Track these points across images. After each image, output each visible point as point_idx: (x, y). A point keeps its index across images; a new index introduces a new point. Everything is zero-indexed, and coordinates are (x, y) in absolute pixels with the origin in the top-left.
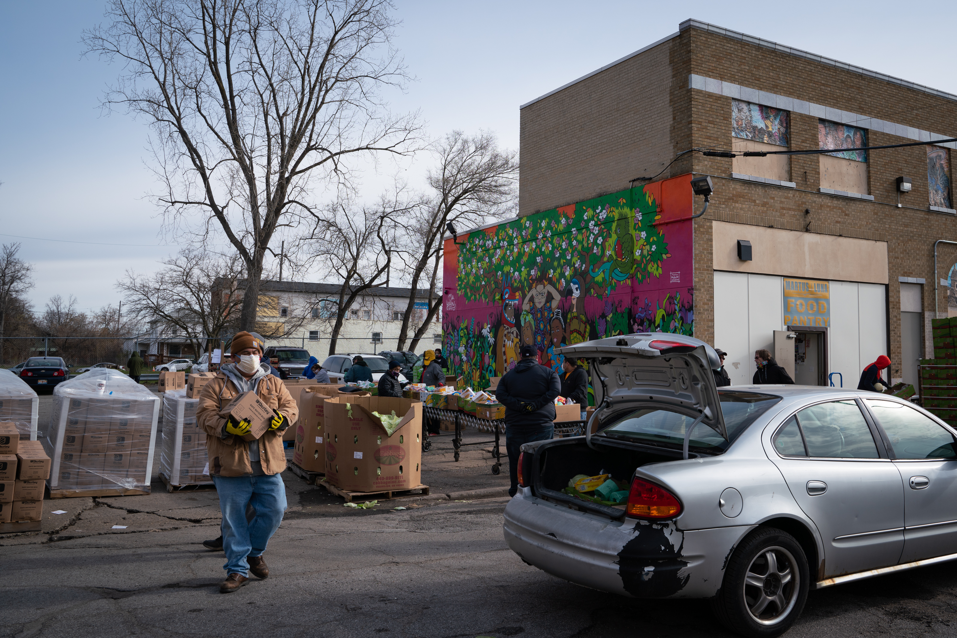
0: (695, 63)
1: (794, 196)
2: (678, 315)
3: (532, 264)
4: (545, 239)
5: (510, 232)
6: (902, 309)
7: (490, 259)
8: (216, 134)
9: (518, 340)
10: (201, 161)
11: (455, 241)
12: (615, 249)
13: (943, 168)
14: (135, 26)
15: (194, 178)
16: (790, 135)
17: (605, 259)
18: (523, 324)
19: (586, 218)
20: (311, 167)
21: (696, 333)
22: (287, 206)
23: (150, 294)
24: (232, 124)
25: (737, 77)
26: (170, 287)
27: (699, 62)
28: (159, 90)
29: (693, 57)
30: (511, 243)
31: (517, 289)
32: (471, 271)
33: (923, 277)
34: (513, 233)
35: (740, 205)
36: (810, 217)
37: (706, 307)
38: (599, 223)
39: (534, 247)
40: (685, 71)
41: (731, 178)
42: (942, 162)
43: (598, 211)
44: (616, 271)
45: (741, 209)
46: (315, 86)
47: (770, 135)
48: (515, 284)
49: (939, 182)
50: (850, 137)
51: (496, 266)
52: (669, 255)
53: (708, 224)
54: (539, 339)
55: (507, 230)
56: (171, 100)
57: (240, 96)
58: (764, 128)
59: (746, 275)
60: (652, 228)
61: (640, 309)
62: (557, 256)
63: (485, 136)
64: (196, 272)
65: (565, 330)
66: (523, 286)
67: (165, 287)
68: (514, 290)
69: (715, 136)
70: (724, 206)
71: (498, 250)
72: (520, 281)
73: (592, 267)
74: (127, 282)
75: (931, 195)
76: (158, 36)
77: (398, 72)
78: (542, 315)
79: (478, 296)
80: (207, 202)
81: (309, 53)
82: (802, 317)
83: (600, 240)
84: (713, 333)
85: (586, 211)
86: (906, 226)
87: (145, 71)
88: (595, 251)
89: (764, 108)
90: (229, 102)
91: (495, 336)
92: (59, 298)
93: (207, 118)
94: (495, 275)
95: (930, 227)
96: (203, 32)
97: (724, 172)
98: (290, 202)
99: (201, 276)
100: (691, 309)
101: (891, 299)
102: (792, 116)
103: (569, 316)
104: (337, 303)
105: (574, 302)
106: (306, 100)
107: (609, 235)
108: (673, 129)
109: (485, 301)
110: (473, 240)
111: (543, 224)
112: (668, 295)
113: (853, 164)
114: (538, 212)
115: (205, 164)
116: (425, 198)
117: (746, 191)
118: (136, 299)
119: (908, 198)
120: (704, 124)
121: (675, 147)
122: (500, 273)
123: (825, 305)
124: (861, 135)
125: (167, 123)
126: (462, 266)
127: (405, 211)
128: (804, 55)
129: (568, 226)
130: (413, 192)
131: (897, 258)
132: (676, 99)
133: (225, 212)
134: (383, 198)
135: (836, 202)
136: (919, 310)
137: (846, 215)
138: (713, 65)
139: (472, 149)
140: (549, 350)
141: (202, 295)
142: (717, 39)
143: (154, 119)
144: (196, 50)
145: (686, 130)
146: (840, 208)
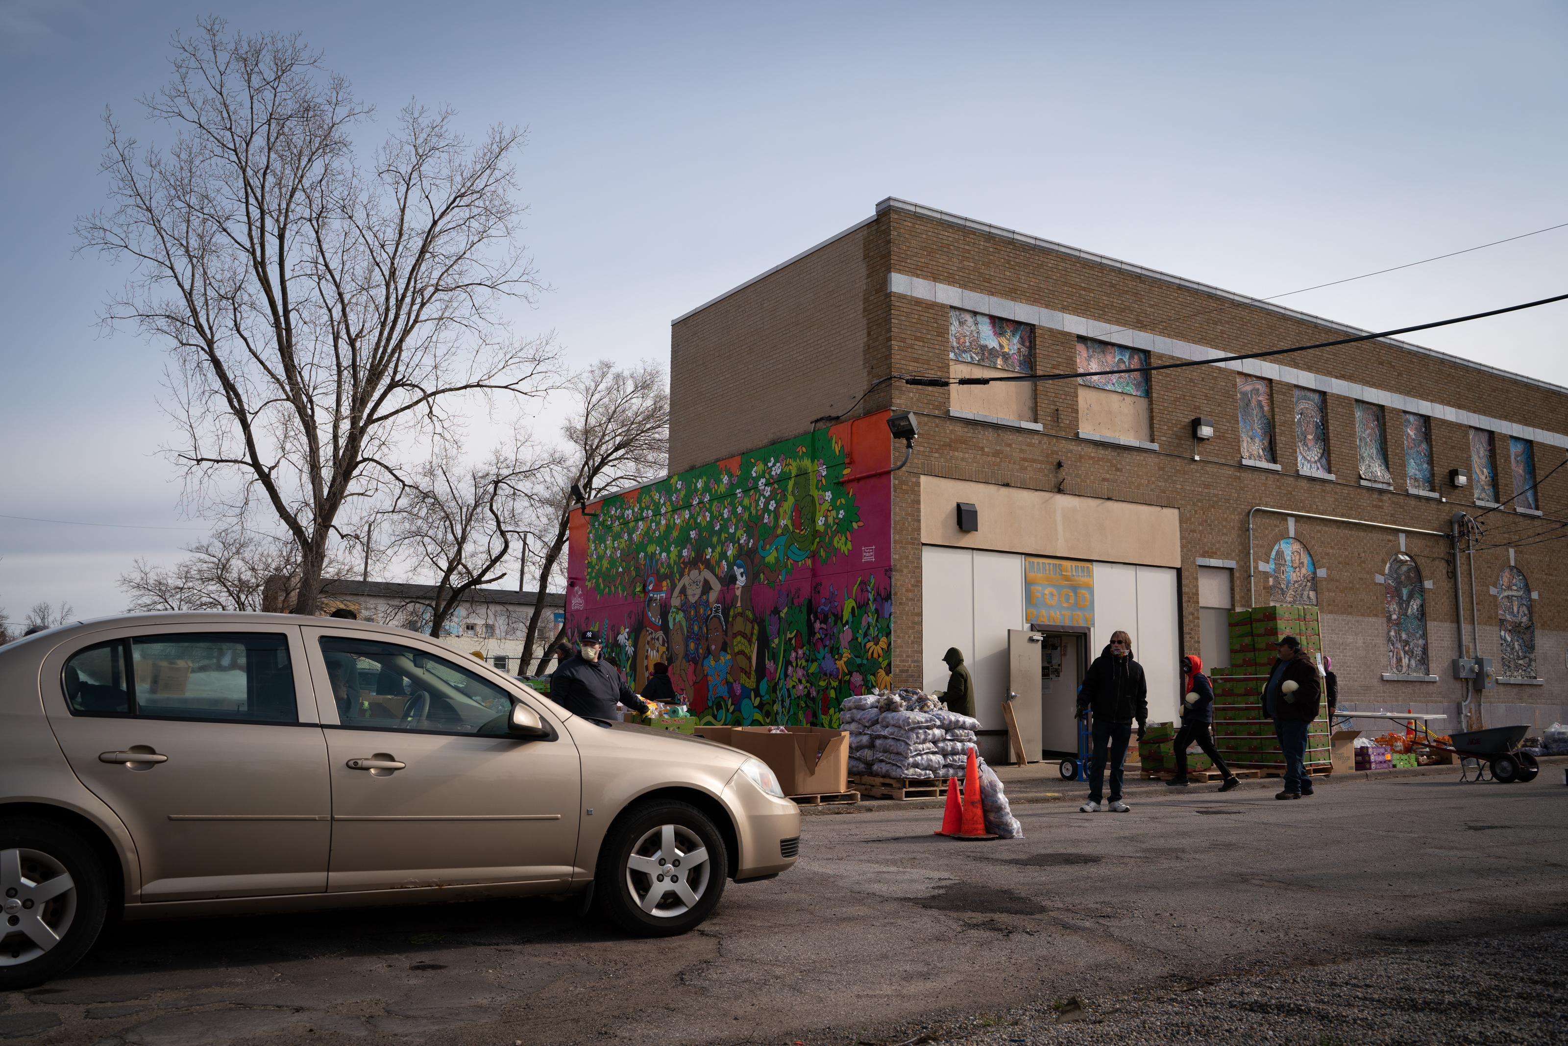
0: (896, 258)
1: (1040, 442)
2: (872, 607)
3: (684, 541)
4: (701, 505)
5: (657, 497)
6: (1202, 603)
7: (630, 535)
8: (262, 363)
9: (664, 649)
10: (240, 401)
11: (583, 511)
12: (791, 518)
13: (1261, 407)
14: (150, 211)
15: (229, 425)
16: (1035, 357)
17: (779, 531)
18: (671, 626)
19: (754, 475)
20: (397, 412)
21: (895, 631)
22: (361, 466)
23: (168, 595)
24: (286, 350)
25: (957, 277)
26: (198, 585)
27: (903, 256)
28: (183, 302)
29: (894, 249)
30: (657, 513)
31: (665, 577)
32: (605, 552)
33: (1232, 559)
34: (660, 498)
35: (961, 455)
36: (1063, 473)
37: (910, 595)
38: (772, 481)
39: (687, 517)
40: (883, 269)
41: (947, 417)
42: (1260, 399)
43: (770, 465)
44: (793, 548)
45: (963, 459)
46: (404, 296)
47: (1006, 357)
48: (662, 570)
49: (1256, 426)
50: (1124, 362)
51: (637, 545)
52: (861, 524)
53: (914, 480)
54: (692, 646)
55: (652, 493)
56: (200, 315)
57: (298, 311)
58: (998, 348)
59: (970, 551)
60: (840, 485)
61: (823, 600)
62: (717, 528)
63: (649, 370)
64: (236, 564)
65: (726, 632)
66: (672, 573)
67: (190, 584)
68: (660, 578)
69: (925, 357)
70: (937, 455)
71: (640, 523)
72: (669, 565)
73: (761, 543)
74: (137, 577)
75: (1245, 444)
76: (184, 226)
77: (524, 278)
78: (697, 612)
79: (613, 588)
80: (248, 459)
81: (396, 251)
82: (1053, 613)
83: (772, 505)
84: (921, 632)
85: (754, 465)
86: (1207, 486)
87: (165, 274)
88: (766, 521)
89: (997, 321)
90: (282, 319)
91: (635, 645)
92: (47, 607)
93: (250, 340)
94: (636, 558)
95: (1242, 489)
96: (245, 219)
97: (938, 408)
98: (364, 460)
99: (243, 569)
100: (888, 597)
101: (1185, 589)
102: (1038, 332)
103: (732, 613)
104: (431, 606)
105: (738, 593)
106: (391, 316)
107: (784, 498)
108: (868, 348)
109: (623, 594)
110: (607, 510)
111: (700, 485)
112: (859, 579)
113: (1128, 399)
114: (693, 468)
115: (246, 407)
116: (557, 455)
117: (969, 435)
118: (148, 602)
119: (1209, 447)
120: (909, 342)
121: (869, 373)
122: (642, 555)
123: (1087, 596)
124: (1140, 359)
125: (194, 348)
126: (593, 547)
127: (529, 473)
128: (1056, 248)
129: (732, 486)
130: (540, 447)
131: (1194, 531)
132: (871, 307)
133: (273, 475)
134: (497, 453)
135: (1102, 452)
136: (1226, 605)
137: (1117, 470)
138: (923, 260)
139: (630, 387)
140: (705, 661)
141: (243, 597)
142: (929, 225)
143: (175, 343)
144: (237, 245)
145: (884, 350)
146: (1108, 461)
